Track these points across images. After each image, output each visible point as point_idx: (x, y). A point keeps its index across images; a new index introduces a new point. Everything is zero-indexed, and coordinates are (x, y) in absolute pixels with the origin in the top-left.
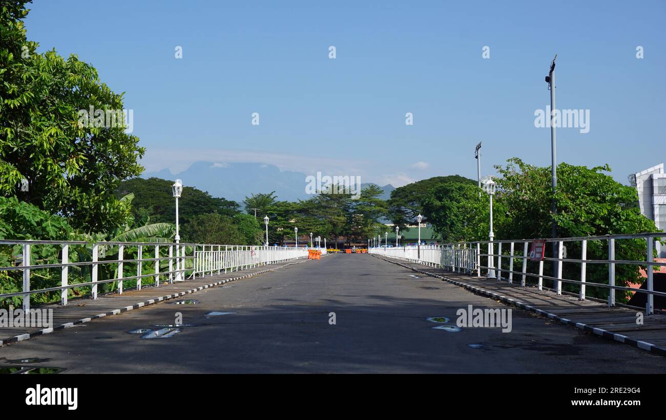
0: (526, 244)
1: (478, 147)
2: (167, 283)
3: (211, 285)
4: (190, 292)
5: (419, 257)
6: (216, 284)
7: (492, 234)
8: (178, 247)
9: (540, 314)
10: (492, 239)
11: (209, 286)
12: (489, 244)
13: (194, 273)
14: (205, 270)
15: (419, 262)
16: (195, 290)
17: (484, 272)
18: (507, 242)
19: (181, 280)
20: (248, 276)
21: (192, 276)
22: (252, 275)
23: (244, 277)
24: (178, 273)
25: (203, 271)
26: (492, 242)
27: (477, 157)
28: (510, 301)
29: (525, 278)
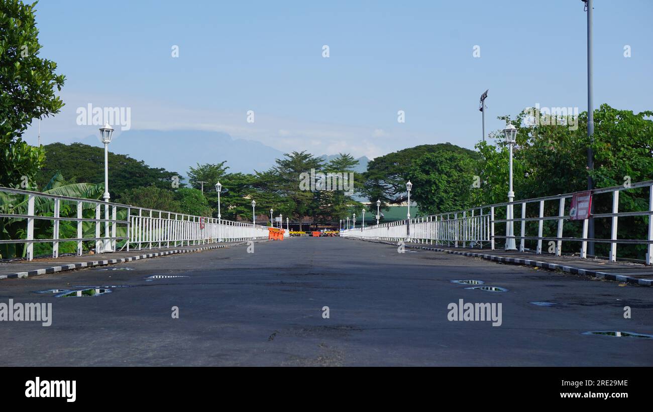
0: (563, 201)
1: (484, 97)
2: (93, 253)
3: (151, 255)
4: (123, 260)
5: (408, 233)
6: (157, 254)
7: (512, 194)
8: (107, 207)
9: (603, 277)
10: (512, 200)
11: (148, 257)
12: (508, 206)
13: (128, 243)
14: (142, 240)
15: (409, 240)
16: (130, 259)
17: (501, 243)
18: (534, 200)
19: (111, 251)
20: (197, 250)
21: (126, 247)
22: (202, 249)
23: (192, 251)
24: (107, 240)
25: (140, 241)
26: (511, 203)
27: (481, 110)
28: (552, 266)
29: (561, 245)
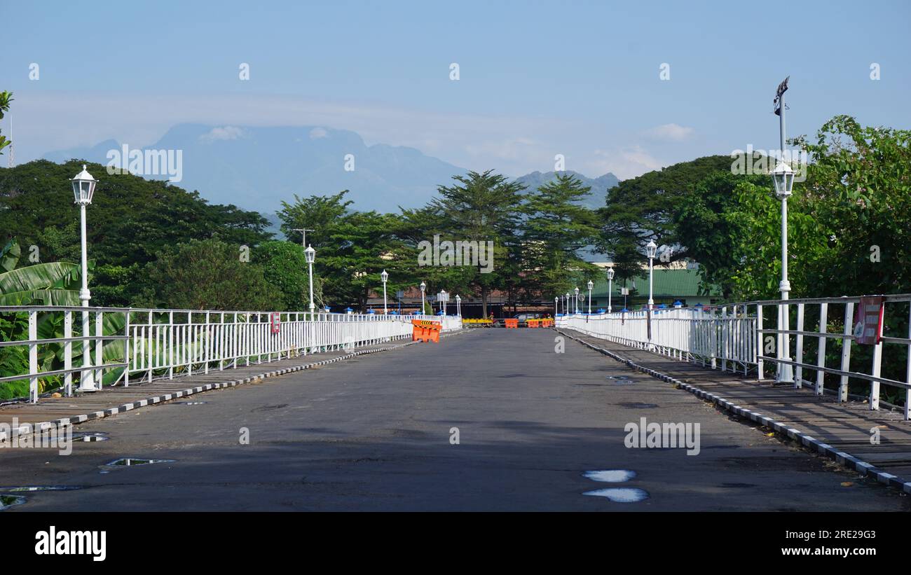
0: (850, 307)
1: (783, 89)
2: (59, 395)
3: (156, 400)
4: (100, 414)
5: (649, 336)
6: (168, 397)
7: (786, 285)
8: (86, 314)
9: (843, 462)
10: (786, 296)
11: (150, 403)
12: (780, 306)
13: (127, 372)
14: (154, 365)
15: (651, 347)
16: (115, 411)
17: (771, 368)
18: (813, 301)
19: (94, 389)
20: (252, 379)
21: (123, 379)
22: (262, 376)
23: (241, 382)
24: (86, 372)
25: (150, 367)
26: (786, 302)
27: (778, 112)
29: (847, 383)
